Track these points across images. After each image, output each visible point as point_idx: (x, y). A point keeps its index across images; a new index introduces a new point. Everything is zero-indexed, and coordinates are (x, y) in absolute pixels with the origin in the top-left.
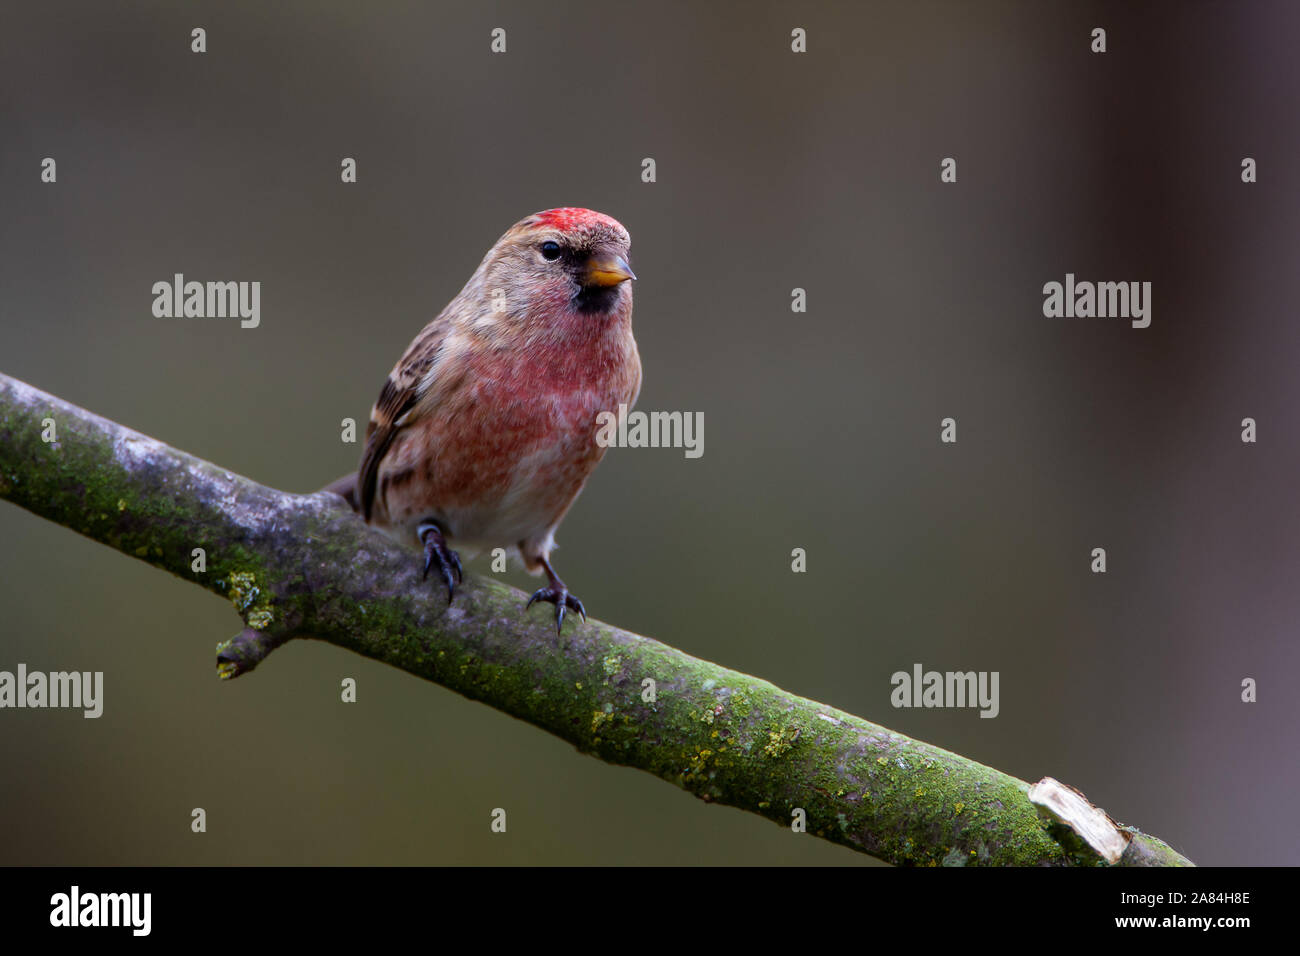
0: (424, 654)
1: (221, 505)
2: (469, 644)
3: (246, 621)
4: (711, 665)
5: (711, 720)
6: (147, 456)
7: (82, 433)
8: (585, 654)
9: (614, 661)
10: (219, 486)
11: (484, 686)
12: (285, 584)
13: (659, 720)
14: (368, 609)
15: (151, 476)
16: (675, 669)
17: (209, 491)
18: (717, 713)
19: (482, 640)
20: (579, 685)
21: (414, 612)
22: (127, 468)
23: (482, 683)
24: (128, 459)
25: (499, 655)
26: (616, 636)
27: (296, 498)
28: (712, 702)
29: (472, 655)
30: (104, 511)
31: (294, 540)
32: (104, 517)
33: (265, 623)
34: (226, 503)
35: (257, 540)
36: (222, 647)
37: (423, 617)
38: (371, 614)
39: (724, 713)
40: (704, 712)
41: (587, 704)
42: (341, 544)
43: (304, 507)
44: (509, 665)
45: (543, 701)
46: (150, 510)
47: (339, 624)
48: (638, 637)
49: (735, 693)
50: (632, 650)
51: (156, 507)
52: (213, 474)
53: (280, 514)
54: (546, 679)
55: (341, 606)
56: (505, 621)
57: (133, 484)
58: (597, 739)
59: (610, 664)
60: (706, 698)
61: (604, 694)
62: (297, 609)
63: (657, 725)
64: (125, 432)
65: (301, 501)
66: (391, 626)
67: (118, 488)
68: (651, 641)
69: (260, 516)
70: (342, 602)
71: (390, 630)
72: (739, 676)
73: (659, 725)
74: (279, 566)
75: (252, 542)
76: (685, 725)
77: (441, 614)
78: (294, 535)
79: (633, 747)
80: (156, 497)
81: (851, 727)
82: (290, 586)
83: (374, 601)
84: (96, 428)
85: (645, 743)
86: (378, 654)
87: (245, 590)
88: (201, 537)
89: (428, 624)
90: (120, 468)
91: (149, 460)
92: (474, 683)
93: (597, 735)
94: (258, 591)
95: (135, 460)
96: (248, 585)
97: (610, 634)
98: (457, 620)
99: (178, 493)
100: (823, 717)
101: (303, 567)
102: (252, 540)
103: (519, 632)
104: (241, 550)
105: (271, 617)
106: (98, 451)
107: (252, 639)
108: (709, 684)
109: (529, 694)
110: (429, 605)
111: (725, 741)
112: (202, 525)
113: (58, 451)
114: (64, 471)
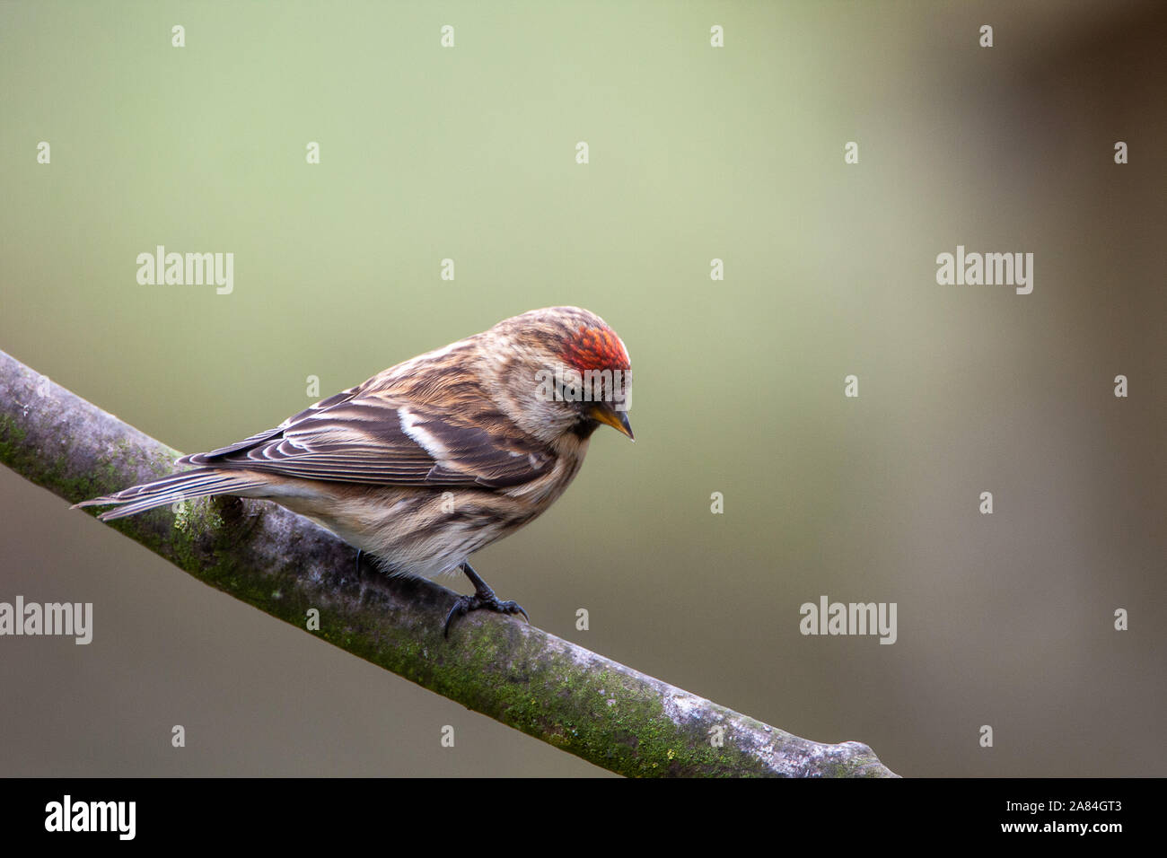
1: (760, 754)
6: (693, 711)
7: (635, 691)
10: (757, 737)
15: (697, 729)
17: (749, 742)
22: (675, 722)
24: (676, 714)
27: (827, 747)
30: (655, 761)
32: (654, 766)
34: (765, 752)
43: (833, 755)
46: (696, 759)
51: (702, 756)
52: (753, 727)
53: (812, 761)
57: (681, 736)
64: (673, 690)
65: (831, 749)
67: (667, 740)
69: (795, 763)
80: (701, 747)
84: (648, 686)
90: (670, 722)
91: (695, 715)
95: (682, 714)
106: (650, 708)
112: (743, 771)
113: (613, 707)
114: (619, 725)
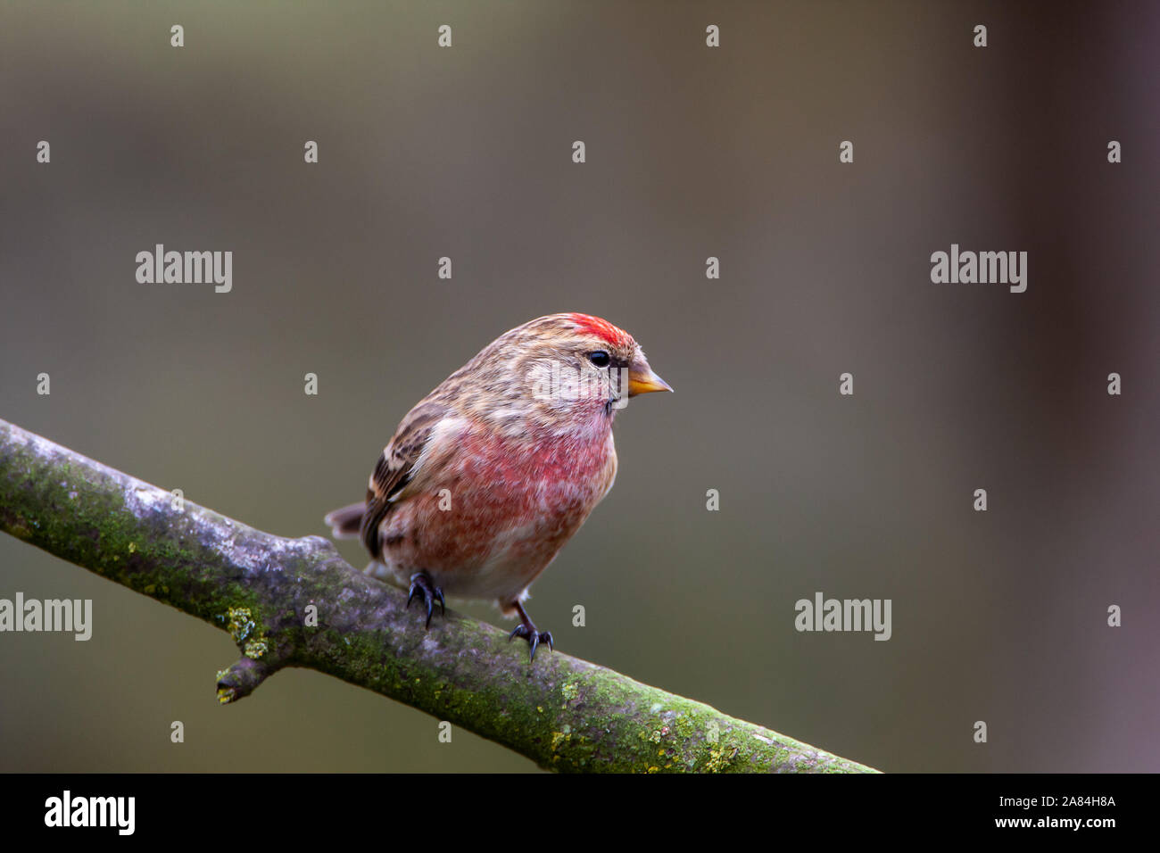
0: (402, 681)
1: (221, 548)
2: (442, 672)
3: (243, 651)
4: (658, 691)
5: (658, 740)
6: (155, 503)
7: (96, 484)
8: (545, 681)
9: (571, 687)
10: (219, 531)
11: (455, 710)
12: (278, 618)
13: (611, 740)
14: (352, 640)
15: (158, 522)
16: (626, 695)
17: (210, 536)
18: (664, 734)
19: (453, 668)
20: (540, 709)
21: (393, 643)
22: (137, 515)
23: (454, 707)
24: (137, 507)
25: (468, 682)
26: (573, 665)
27: (288, 542)
28: (659, 724)
29: (445, 682)
30: (116, 553)
31: (286, 579)
32: (116, 558)
33: (260, 653)
34: (226, 546)
35: (252, 579)
36: (221, 675)
37: (401, 648)
38: (355, 645)
39: (670, 734)
40: (652, 733)
41: (548, 726)
42: (328, 583)
43: (294, 550)
44: (478, 691)
45: (508, 722)
46: (157, 552)
47: (326, 654)
48: (593, 666)
49: (679, 716)
50: (587, 677)
51: (163, 549)
52: (214, 520)
53: (273, 556)
54: (511, 703)
55: (328, 639)
56: (474, 651)
57: (142, 529)
58: (557, 757)
59: (568, 690)
60: (653, 721)
61: (562, 716)
62: (289, 640)
63: (610, 744)
64: (134, 482)
65: (292, 544)
66: (373, 656)
67: (129, 533)
68: (605, 669)
69: (256, 558)
70: (329, 634)
71: (371, 659)
72: (683, 700)
73: (612, 744)
74: (272, 602)
75: (248, 582)
76: (636, 745)
77: (417, 645)
78: (286, 575)
79: (588, 765)
80: (162, 541)
81: (783, 746)
82: (283, 620)
83: (357, 633)
84: (109, 479)
85: (598, 760)
86: (361, 682)
87: (242, 623)
88: (203, 576)
89: (406, 654)
90: (131, 516)
91: (157, 508)
92: (447, 706)
93: (557, 753)
94: (254, 625)
95: (144, 508)
96: (245, 619)
97: (568, 663)
98: (431, 652)
99: (182, 537)
100: (758, 737)
101: (294, 604)
102: (250, 579)
103: (487, 661)
104: (238, 588)
105: (265, 648)
106: (110, 500)
107: (248, 666)
108: (656, 707)
109: (495, 717)
110: (406, 637)
111: (671, 759)
112: (204, 566)
113: (75, 500)
114: (80, 517)
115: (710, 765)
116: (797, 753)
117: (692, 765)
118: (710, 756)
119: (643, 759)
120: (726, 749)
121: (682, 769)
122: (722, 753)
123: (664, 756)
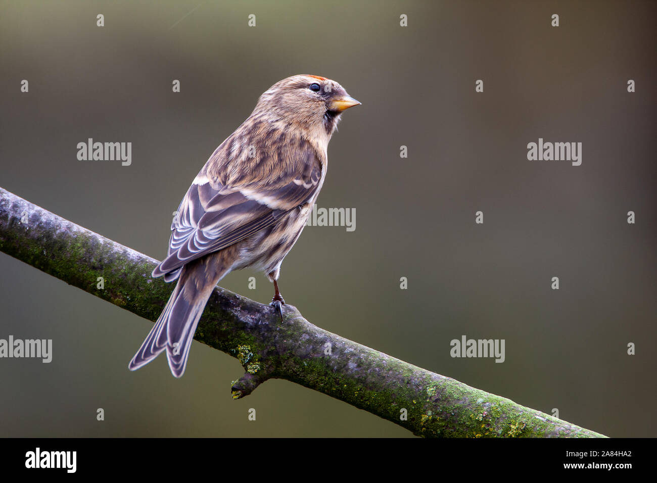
0: (336, 386)
1: (233, 311)
2: (359, 381)
3: (246, 369)
4: (481, 391)
5: (481, 419)
8: (417, 386)
9: (432, 389)
10: (232, 302)
11: (366, 402)
12: (266, 351)
13: (455, 419)
14: (308, 363)
16: (463, 393)
17: (227, 304)
18: (484, 415)
19: (365, 378)
20: (414, 402)
21: (331, 365)
23: (366, 400)
25: (374, 387)
26: (433, 377)
28: (482, 410)
29: (360, 386)
31: (270, 328)
33: (256, 371)
34: (236, 310)
35: (251, 328)
36: (234, 383)
37: (335, 368)
38: (309, 365)
39: (487, 415)
40: (478, 415)
41: (419, 412)
42: (294, 331)
44: (379, 391)
45: (396, 409)
47: (293, 371)
48: (444, 377)
49: (493, 405)
50: (441, 384)
52: (229, 295)
53: (263, 315)
54: (398, 399)
55: (294, 362)
56: (377, 369)
58: (424, 429)
59: (430, 391)
60: (478, 408)
61: (427, 406)
62: (272, 363)
63: (454, 421)
66: (320, 372)
68: (451, 379)
69: (253, 317)
70: (295, 360)
71: (319, 374)
72: (495, 397)
73: (455, 421)
74: (263, 341)
75: (249, 330)
76: (468, 422)
77: (345, 366)
78: (270, 327)
79: (442, 433)
81: (552, 422)
82: (268, 352)
83: (311, 359)
85: (448, 430)
86: (313, 386)
87: (246, 354)
88: (223, 327)
89: (338, 371)
92: (362, 400)
93: (424, 427)
94: (252, 354)
96: (247, 352)
97: (430, 376)
98: (352, 370)
99: (211, 305)
100: (537, 417)
101: (275, 343)
103: (384, 375)
104: (243, 334)
105: (259, 368)
107: (249, 378)
108: (480, 400)
109: (389, 406)
110: (339, 362)
111: (488, 429)
112: (224, 321)
113: (151, 284)
114: (153, 294)
115: (510, 433)
116: (559, 426)
117: (500, 433)
118: (510, 428)
119: (473, 430)
120: (519, 424)
121: (495, 435)
122: (517, 426)
123: (484, 428)
